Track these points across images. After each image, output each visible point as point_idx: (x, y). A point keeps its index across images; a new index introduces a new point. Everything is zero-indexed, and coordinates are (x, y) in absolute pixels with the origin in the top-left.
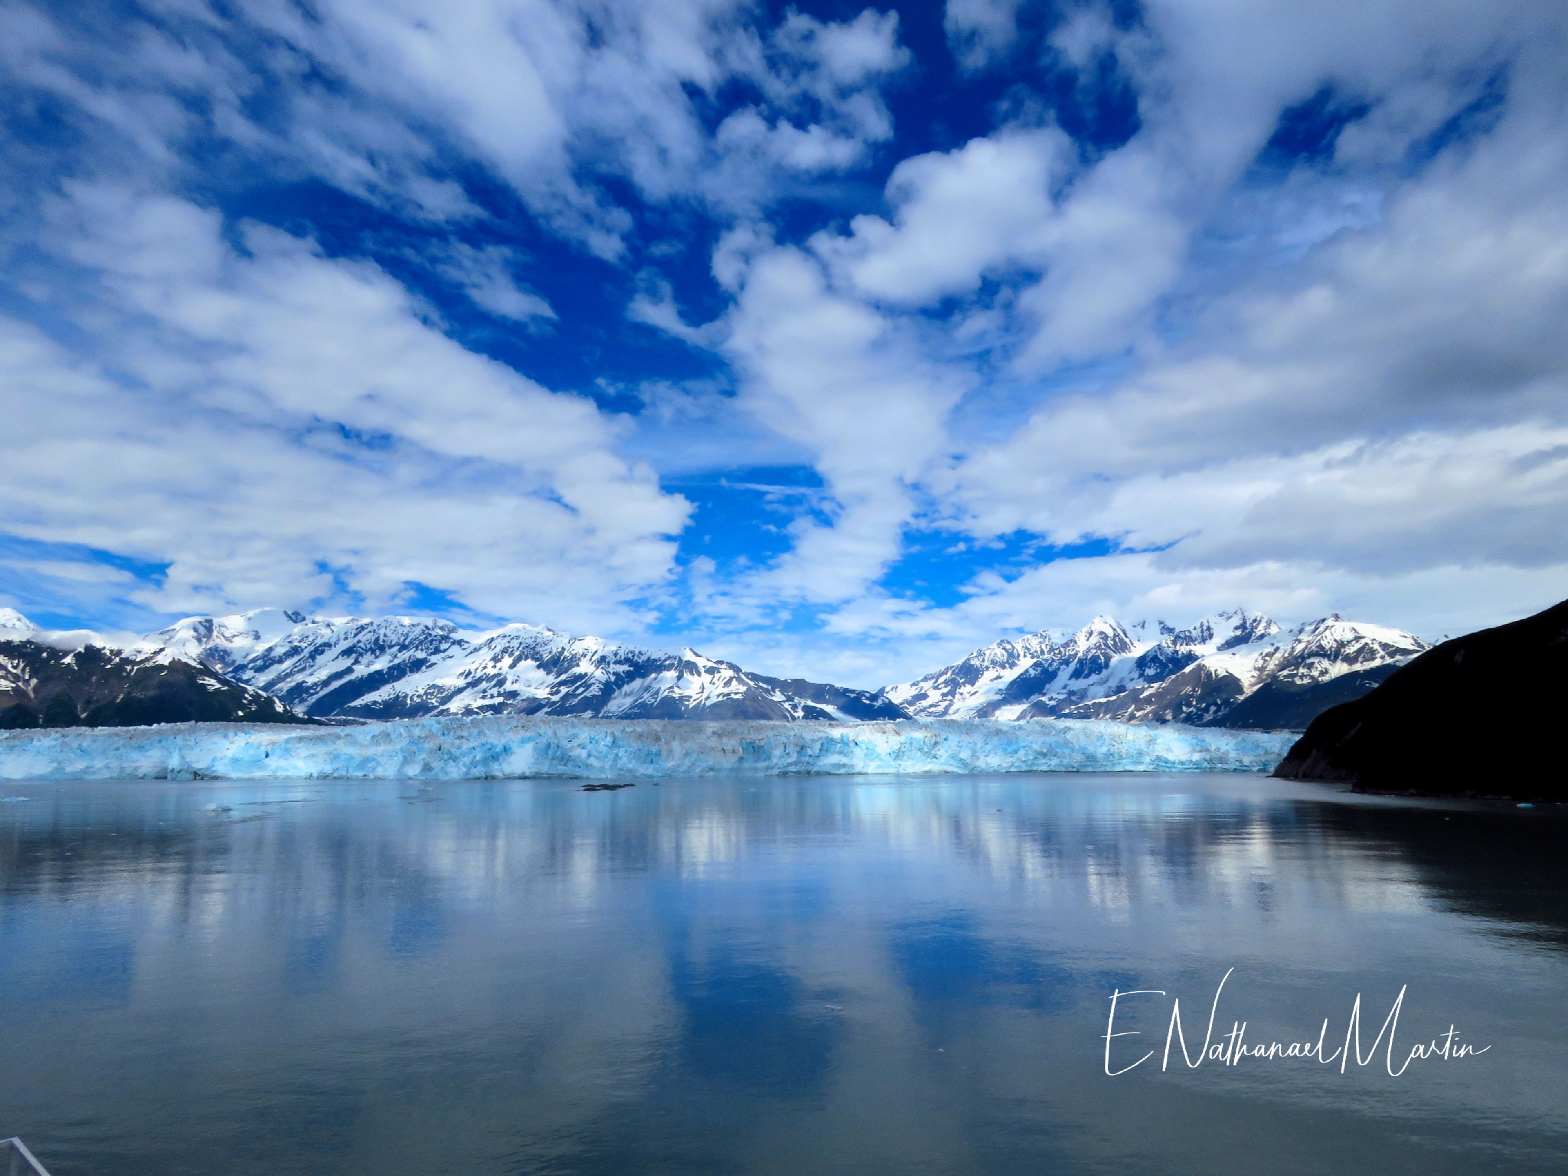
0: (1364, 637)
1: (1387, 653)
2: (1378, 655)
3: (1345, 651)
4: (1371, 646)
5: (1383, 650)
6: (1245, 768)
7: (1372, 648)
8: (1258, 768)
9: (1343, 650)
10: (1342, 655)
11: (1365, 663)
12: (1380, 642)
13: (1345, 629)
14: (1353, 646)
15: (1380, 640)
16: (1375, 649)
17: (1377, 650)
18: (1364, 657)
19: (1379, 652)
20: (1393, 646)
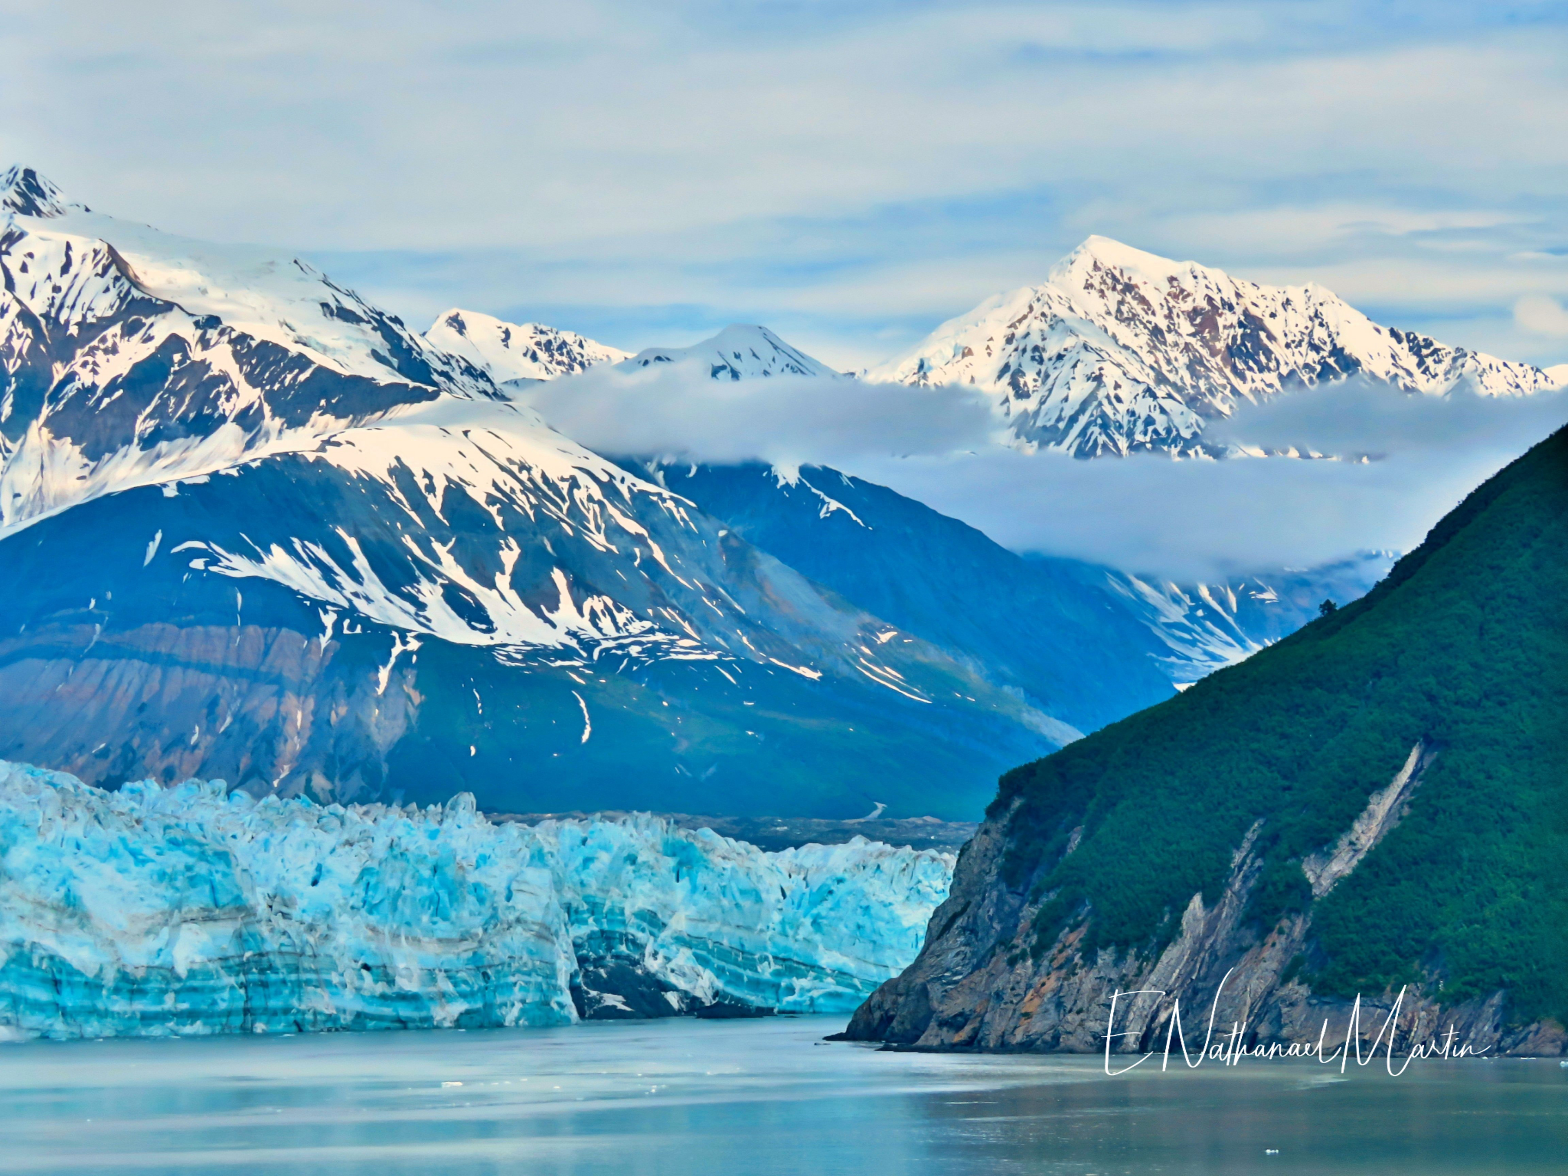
0: (169, 306)
1: (270, 397)
2: (230, 407)
3: (70, 377)
4: (197, 354)
5: (253, 380)
6: (405, 1011)
7: (205, 366)
8: (458, 1007)
9: (59, 372)
10: (54, 398)
11: (163, 446)
12: (243, 338)
13: (75, 256)
14: (114, 350)
15: (240, 328)
16: (215, 371)
17: (223, 378)
18: (160, 412)
19: (233, 390)
20: (302, 362)
